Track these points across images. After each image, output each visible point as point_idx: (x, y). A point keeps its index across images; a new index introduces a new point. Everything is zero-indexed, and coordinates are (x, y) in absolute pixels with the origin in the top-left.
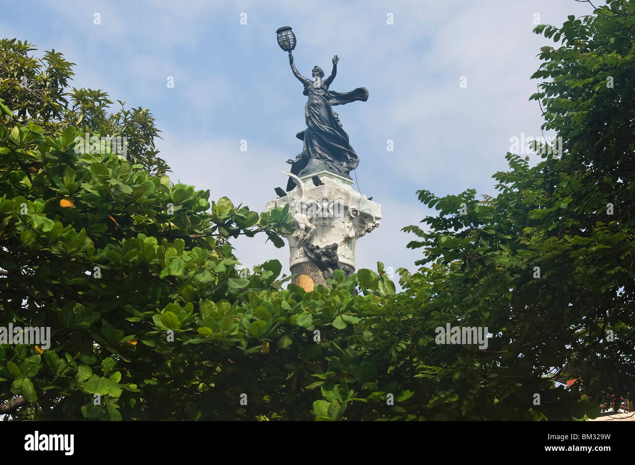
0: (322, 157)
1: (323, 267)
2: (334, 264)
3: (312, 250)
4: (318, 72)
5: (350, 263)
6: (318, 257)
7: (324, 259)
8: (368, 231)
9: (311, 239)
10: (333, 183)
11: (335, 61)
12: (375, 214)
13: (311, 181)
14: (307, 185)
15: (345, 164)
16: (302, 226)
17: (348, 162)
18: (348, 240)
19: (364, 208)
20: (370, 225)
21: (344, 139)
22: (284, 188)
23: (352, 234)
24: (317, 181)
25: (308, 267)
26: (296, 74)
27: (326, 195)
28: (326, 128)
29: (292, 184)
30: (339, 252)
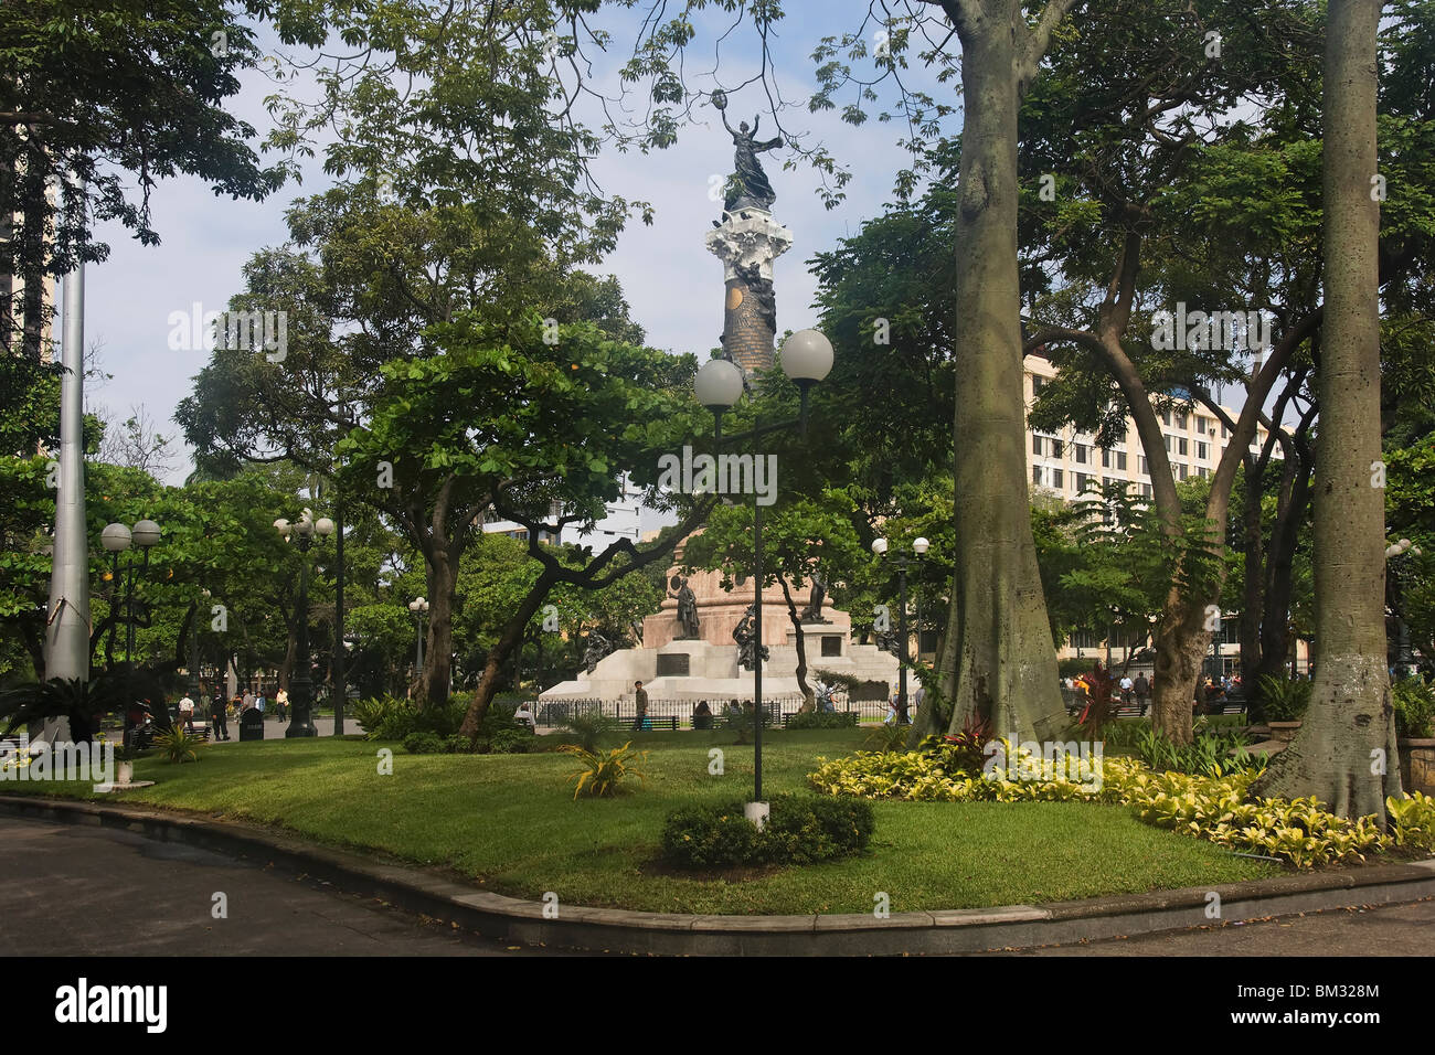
0: (748, 195)
1: (749, 282)
2: (757, 280)
3: (741, 269)
4: (744, 127)
5: (769, 278)
6: (746, 275)
7: (750, 276)
8: (783, 252)
9: (740, 261)
10: (758, 215)
11: (757, 119)
12: (787, 239)
13: (739, 215)
14: (736, 219)
15: (765, 200)
16: (733, 251)
17: (768, 198)
18: (767, 260)
19: (779, 235)
20: (785, 247)
21: (764, 180)
22: (721, 222)
23: (770, 256)
24: (744, 216)
25: (738, 282)
26: (728, 128)
27: (750, 228)
28: (750, 172)
29: (725, 218)
30: (761, 270)
